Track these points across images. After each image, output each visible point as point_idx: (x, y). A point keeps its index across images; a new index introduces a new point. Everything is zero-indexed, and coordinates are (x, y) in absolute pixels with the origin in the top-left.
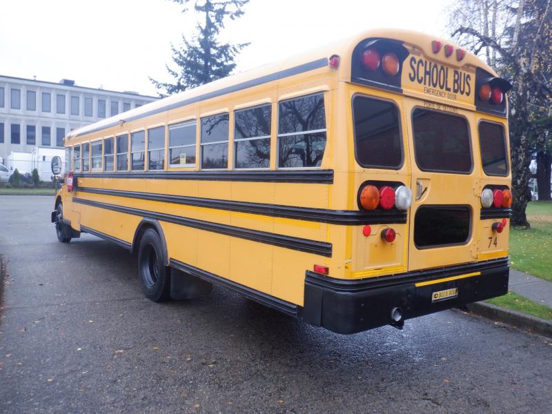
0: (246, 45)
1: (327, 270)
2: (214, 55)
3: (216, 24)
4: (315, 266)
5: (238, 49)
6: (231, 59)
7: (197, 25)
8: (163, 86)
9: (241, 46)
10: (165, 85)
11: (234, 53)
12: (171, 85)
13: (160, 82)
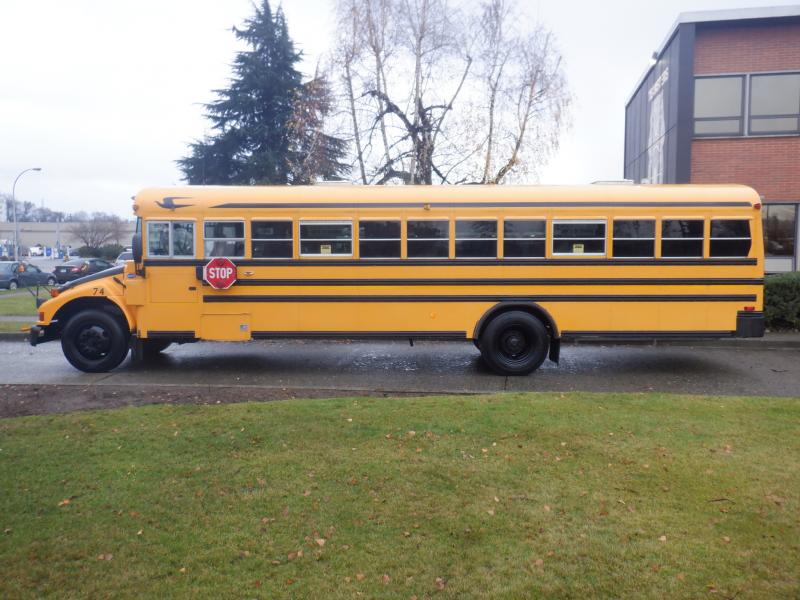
1: (754, 308)
4: (745, 308)
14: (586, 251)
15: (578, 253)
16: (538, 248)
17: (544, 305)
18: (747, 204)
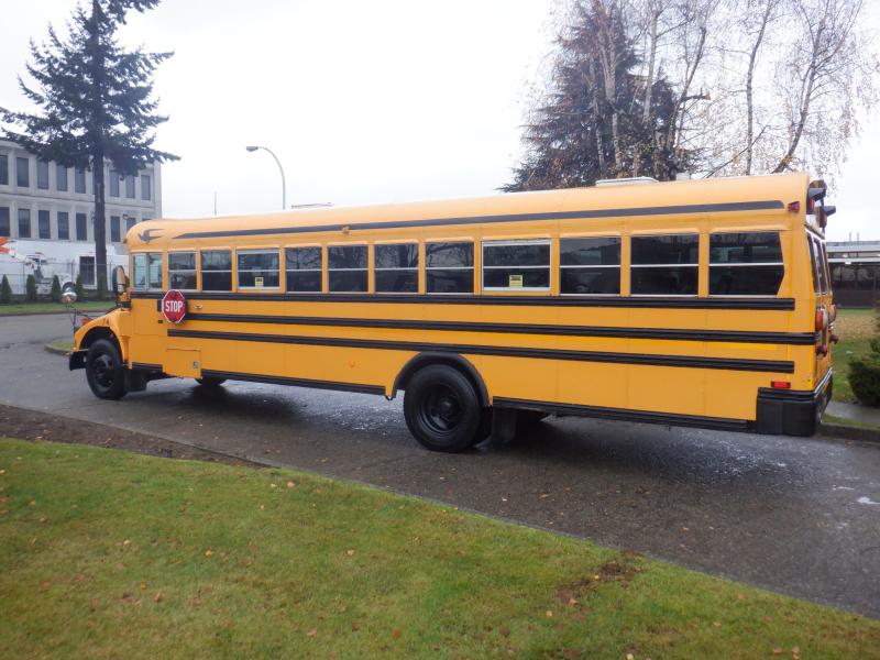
0: (167, 55)
1: (789, 384)
2: (111, 70)
3: (111, 16)
4: (773, 383)
5: (153, 62)
6: (143, 78)
7: (77, 15)
8: (17, 119)
9: (158, 57)
10: (22, 117)
11: (147, 69)
12: (34, 118)
13: (12, 110)
14: (525, 284)
15: (516, 287)
16: (463, 281)
17: (472, 359)
18: (776, 204)
